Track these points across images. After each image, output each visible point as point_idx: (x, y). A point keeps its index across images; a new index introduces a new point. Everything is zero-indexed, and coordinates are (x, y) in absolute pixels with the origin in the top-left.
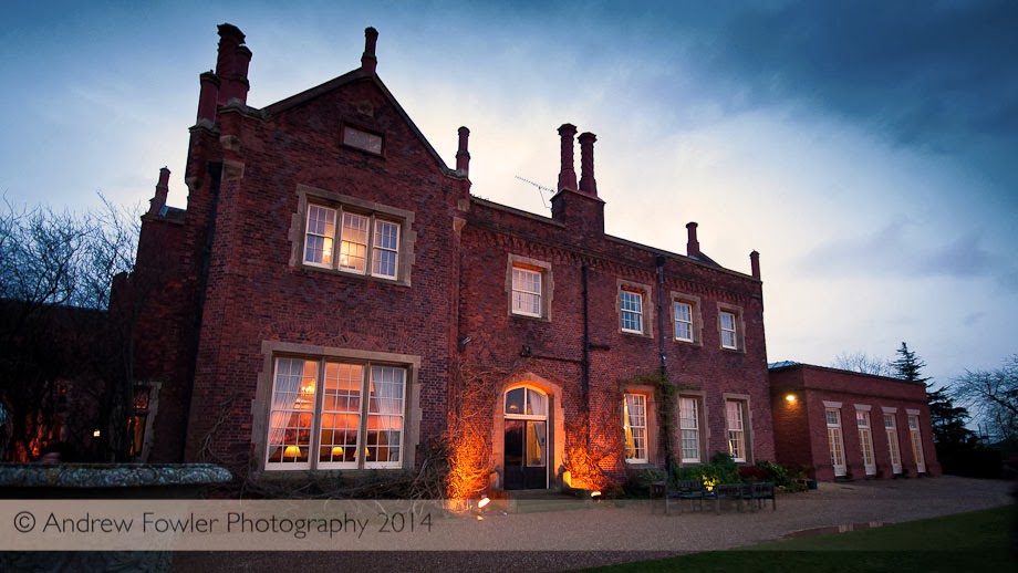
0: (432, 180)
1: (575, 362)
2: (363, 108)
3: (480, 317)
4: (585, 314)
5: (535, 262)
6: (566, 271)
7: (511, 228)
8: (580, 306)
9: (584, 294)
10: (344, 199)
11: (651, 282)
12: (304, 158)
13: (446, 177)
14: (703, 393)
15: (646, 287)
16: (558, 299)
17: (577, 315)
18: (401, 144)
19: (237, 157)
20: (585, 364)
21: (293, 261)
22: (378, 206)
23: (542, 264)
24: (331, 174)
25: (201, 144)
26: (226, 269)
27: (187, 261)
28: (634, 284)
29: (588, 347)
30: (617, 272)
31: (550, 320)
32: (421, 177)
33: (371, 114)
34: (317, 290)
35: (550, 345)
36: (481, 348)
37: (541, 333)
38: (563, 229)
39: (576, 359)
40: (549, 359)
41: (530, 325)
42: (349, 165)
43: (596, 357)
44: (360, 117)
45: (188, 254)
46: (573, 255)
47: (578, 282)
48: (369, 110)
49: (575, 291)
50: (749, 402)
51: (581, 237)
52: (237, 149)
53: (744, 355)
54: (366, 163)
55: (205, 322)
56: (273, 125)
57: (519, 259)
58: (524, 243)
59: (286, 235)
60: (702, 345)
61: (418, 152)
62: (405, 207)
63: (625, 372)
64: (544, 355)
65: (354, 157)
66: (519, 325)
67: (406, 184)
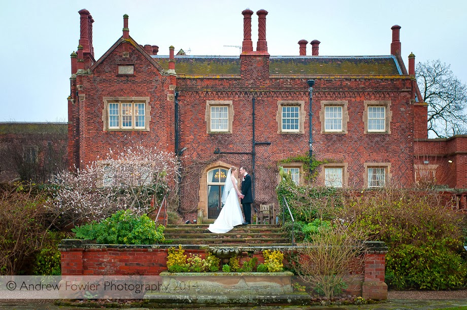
0: (156, 79)
1: (247, 154)
2: (124, 55)
3: (192, 137)
4: (253, 126)
5: (222, 102)
6: (242, 103)
7: (207, 87)
8: (251, 121)
9: (253, 114)
10: (120, 98)
11: (305, 97)
12: (104, 86)
13: (163, 76)
14: (346, 164)
15: (300, 102)
16: (237, 121)
17: (249, 127)
18: (142, 66)
19: (83, 92)
20: (253, 154)
21: (104, 129)
22: (134, 98)
23: (227, 102)
24: (114, 90)
25: (74, 85)
26: (84, 136)
27: (75, 132)
28: (291, 102)
29: (255, 144)
30: (277, 97)
31: (232, 133)
32: (151, 79)
33: (128, 57)
34: (113, 138)
35: (231, 146)
36: (192, 151)
37: (226, 140)
38: (239, 79)
39: (248, 152)
40: (231, 153)
41: (220, 137)
42: (121, 83)
43: (260, 150)
44: (124, 60)
45: (75, 129)
46: (246, 93)
47: (249, 108)
48: (127, 55)
49: (248, 114)
50: (389, 168)
51: (252, 81)
52: (82, 89)
53: (389, 135)
54: (128, 80)
55: (80, 156)
56: (92, 75)
57: (213, 102)
58: (215, 93)
59: (101, 119)
60: (347, 132)
61: (149, 67)
62: (145, 95)
63: (282, 157)
64: (228, 151)
65: (123, 79)
66: (213, 138)
67: (144, 84)
